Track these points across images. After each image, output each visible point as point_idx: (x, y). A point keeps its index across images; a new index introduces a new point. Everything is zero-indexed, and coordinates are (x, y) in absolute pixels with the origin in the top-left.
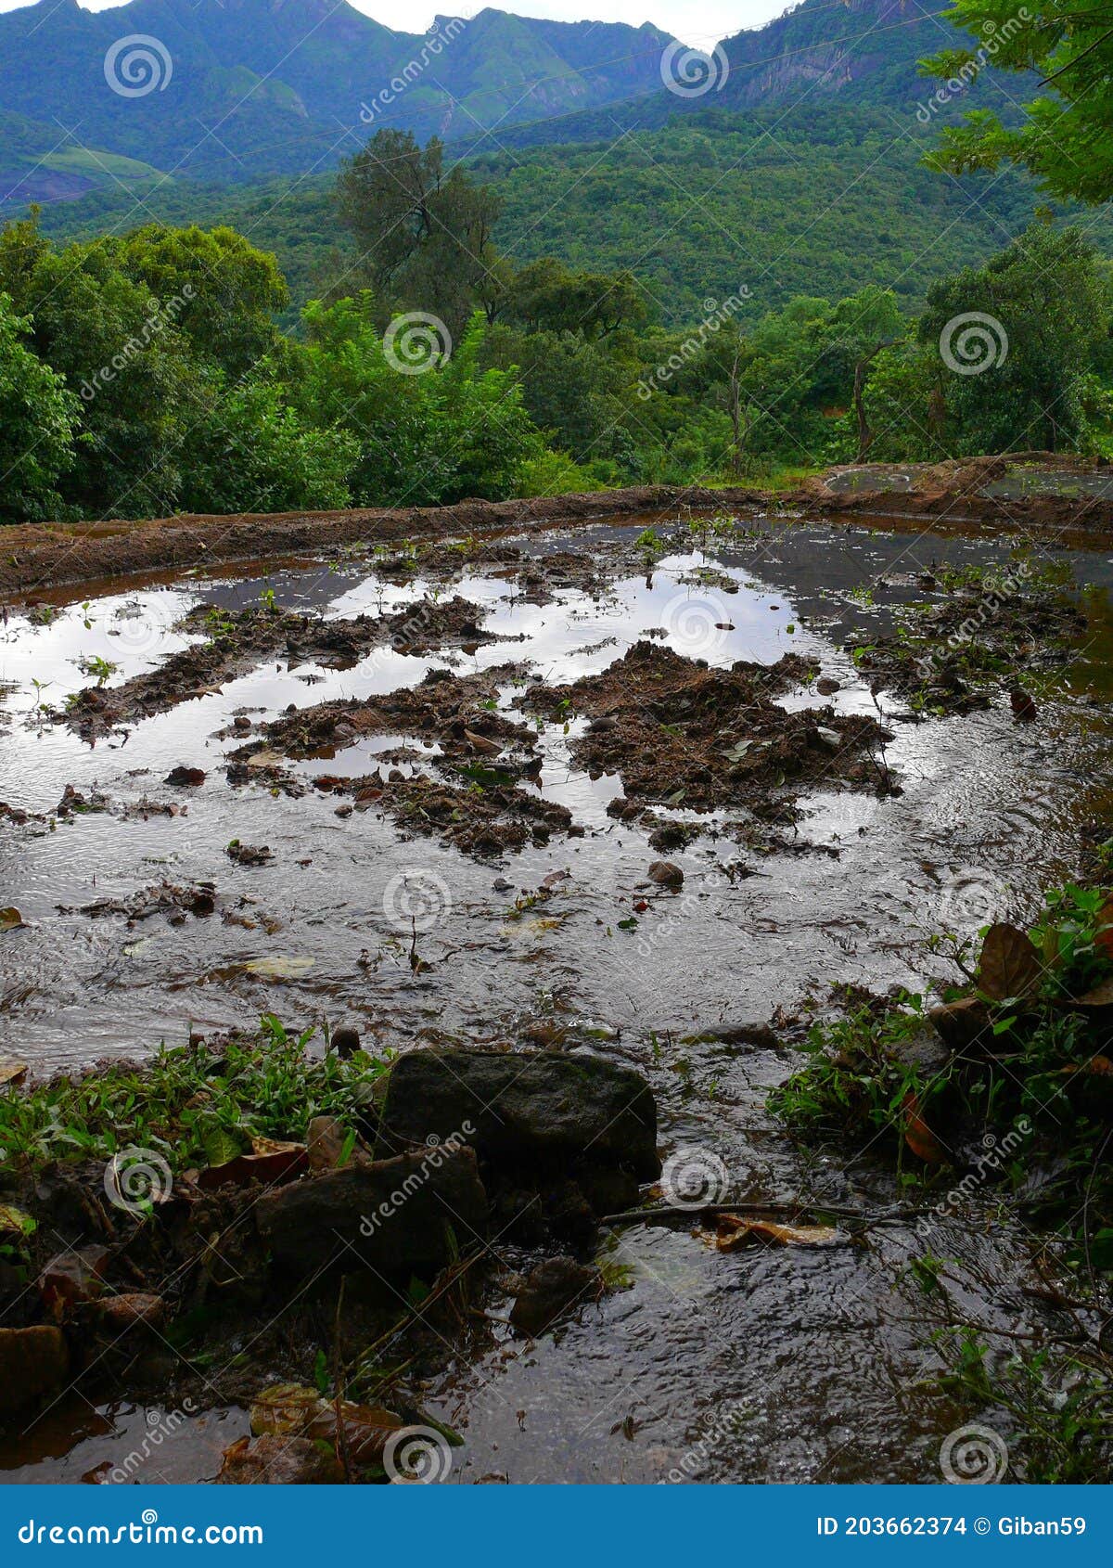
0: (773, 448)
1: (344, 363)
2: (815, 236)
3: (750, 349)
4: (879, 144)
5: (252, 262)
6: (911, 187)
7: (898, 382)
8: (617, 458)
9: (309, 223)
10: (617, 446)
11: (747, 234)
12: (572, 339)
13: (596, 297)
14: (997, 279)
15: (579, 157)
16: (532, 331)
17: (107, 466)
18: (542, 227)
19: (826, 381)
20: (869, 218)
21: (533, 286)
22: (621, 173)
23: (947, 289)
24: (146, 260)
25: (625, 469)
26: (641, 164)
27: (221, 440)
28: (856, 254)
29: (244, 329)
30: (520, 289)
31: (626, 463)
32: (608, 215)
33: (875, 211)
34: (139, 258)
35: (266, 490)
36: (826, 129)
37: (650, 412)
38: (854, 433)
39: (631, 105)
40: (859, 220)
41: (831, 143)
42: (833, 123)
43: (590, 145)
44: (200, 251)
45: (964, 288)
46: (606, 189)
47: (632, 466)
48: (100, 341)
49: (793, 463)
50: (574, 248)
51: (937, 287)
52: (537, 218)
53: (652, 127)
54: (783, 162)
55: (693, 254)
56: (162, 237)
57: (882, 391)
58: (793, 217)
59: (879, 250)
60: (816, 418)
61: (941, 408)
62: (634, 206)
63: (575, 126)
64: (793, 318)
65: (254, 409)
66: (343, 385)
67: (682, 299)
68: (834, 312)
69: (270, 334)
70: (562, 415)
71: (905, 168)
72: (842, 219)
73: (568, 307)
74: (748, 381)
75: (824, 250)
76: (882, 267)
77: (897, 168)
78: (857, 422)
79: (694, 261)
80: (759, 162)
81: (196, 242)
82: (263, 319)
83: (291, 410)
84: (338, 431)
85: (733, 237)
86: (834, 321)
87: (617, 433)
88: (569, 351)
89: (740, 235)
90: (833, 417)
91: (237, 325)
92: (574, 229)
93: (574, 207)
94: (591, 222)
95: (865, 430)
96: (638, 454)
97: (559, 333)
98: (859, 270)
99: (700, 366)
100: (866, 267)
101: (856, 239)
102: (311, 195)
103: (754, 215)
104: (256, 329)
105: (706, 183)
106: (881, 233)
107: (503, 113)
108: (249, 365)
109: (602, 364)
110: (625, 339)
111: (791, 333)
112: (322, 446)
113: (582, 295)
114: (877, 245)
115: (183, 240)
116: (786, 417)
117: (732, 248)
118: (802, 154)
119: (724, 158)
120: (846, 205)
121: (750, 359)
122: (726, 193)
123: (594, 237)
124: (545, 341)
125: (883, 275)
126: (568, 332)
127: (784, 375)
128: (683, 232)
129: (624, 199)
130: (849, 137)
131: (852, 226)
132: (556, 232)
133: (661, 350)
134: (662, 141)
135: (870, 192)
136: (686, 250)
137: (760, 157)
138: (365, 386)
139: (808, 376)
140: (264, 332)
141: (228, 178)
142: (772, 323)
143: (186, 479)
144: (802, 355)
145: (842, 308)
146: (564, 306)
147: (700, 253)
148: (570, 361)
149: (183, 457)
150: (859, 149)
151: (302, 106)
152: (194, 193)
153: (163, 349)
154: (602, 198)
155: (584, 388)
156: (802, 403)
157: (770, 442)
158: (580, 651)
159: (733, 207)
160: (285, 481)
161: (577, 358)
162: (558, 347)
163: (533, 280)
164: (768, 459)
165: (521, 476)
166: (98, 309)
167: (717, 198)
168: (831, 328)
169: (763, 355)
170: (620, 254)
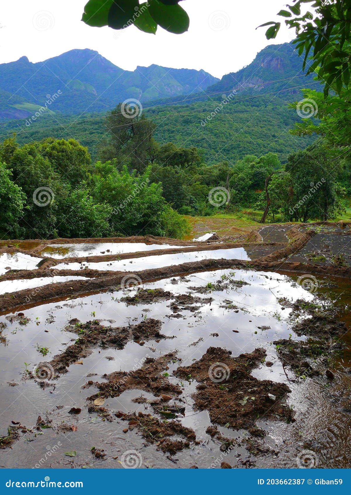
0: (239, 202)
1: (108, 182)
2: (253, 135)
3: (233, 171)
4: (272, 107)
5: (80, 150)
6: (282, 120)
7: (278, 184)
8: (191, 206)
9: (96, 127)
10: (191, 202)
11: (231, 134)
12: (178, 168)
13: (185, 155)
14: (309, 153)
15: (180, 109)
16: (165, 165)
17: (33, 215)
18: (168, 130)
19: (256, 181)
20: (269, 130)
21: (165, 151)
22: (193, 114)
23: (294, 156)
24: (48, 149)
25: (193, 209)
26: (199, 112)
27: (69, 207)
28: (265, 141)
29: (77, 171)
30: (162, 152)
31: (194, 207)
32: (188, 127)
33: (271, 127)
34: (46, 148)
35: (83, 222)
36: (256, 102)
37: (201, 191)
38: (265, 200)
39: (196, 94)
40: (266, 130)
41: (257, 106)
42: (258, 101)
43: (184, 106)
44: (64, 147)
45: (299, 156)
46: (188, 119)
47: (195, 208)
48: (32, 176)
49: (246, 207)
50: (178, 137)
51: (291, 156)
52: (166, 128)
53: (203, 100)
54: (243, 112)
55: (215, 139)
56: (52, 142)
57: (274, 187)
58: (245, 128)
59: (272, 139)
60: (253, 193)
61: (292, 193)
62: (197, 125)
63: (179, 99)
64: (246, 162)
65: (79, 197)
66: (107, 188)
67: (211, 153)
68: (258, 160)
69: (85, 172)
70: (174, 192)
71: (280, 114)
72: (261, 130)
73: (177, 158)
74: (232, 181)
75: (255, 139)
76: (273, 144)
77: (278, 114)
78: (266, 196)
79: (215, 142)
80: (235, 112)
81: (63, 144)
82: (83, 168)
83: (91, 197)
84: (106, 204)
85: (228, 134)
86: (259, 163)
87: (191, 198)
88: (176, 173)
89: (230, 134)
90: (258, 193)
91: (75, 170)
92: (178, 131)
93: (178, 124)
94: (183, 129)
95: (269, 199)
96: (198, 205)
97: (173, 166)
98: (266, 145)
99: (217, 176)
100: (268, 144)
101: (265, 136)
102: (98, 119)
103: (234, 128)
104: (81, 171)
105: (219, 118)
106: (273, 134)
107: (157, 95)
108: (78, 183)
109: (187, 176)
110: (194, 168)
111: (245, 166)
112: (101, 209)
113: (181, 155)
114: (271, 138)
115: (59, 144)
116: (244, 193)
117: (227, 138)
118: (249, 110)
119: (225, 110)
120: (262, 125)
121: (232, 174)
122: (225, 121)
123: (184, 134)
124: (169, 169)
125: (273, 147)
126: (176, 166)
127: (243, 179)
128: (212, 133)
129: (193, 123)
130: (263, 105)
131: (264, 132)
132: (173, 132)
133: (205, 171)
134: (205, 105)
135: (269, 121)
136: (213, 139)
137: (235, 110)
138: (114, 189)
139: (250, 180)
140: (83, 172)
141: (72, 113)
142: (240, 163)
143: (58, 219)
144: (249, 174)
145: (261, 159)
146: (175, 158)
147: (217, 139)
148: (177, 175)
149: (57, 213)
150: (266, 109)
151: (96, 92)
152: (61, 117)
153: (52, 178)
154: (187, 122)
155: (181, 184)
156: (248, 188)
157: (239, 200)
158: (192, 345)
159: (227, 125)
160: (89, 220)
161: (179, 174)
162: (173, 171)
163: (166, 150)
164: (238, 206)
165: (162, 218)
166: (33, 166)
167: (222, 122)
168: (258, 165)
169: (237, 173)
170: (192, 139)
